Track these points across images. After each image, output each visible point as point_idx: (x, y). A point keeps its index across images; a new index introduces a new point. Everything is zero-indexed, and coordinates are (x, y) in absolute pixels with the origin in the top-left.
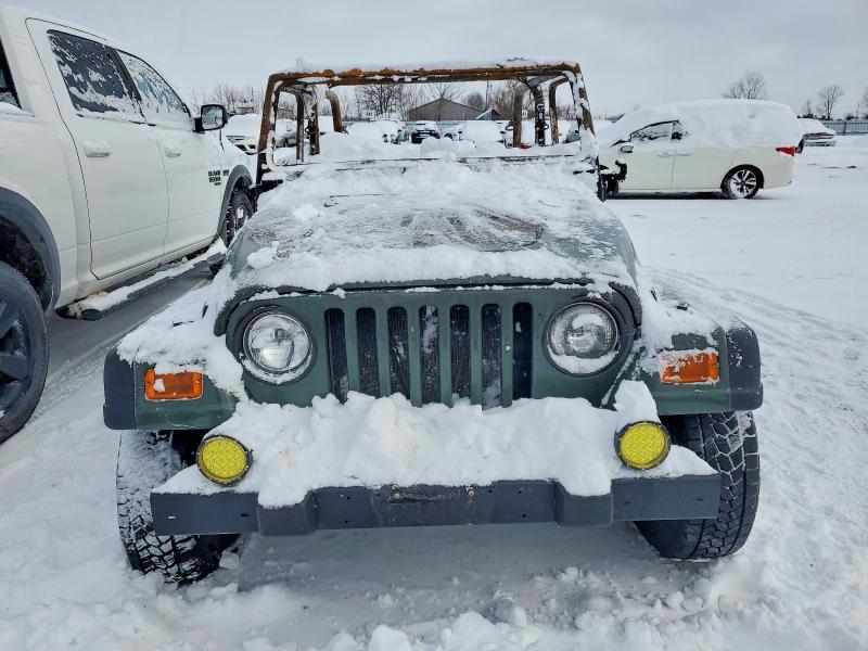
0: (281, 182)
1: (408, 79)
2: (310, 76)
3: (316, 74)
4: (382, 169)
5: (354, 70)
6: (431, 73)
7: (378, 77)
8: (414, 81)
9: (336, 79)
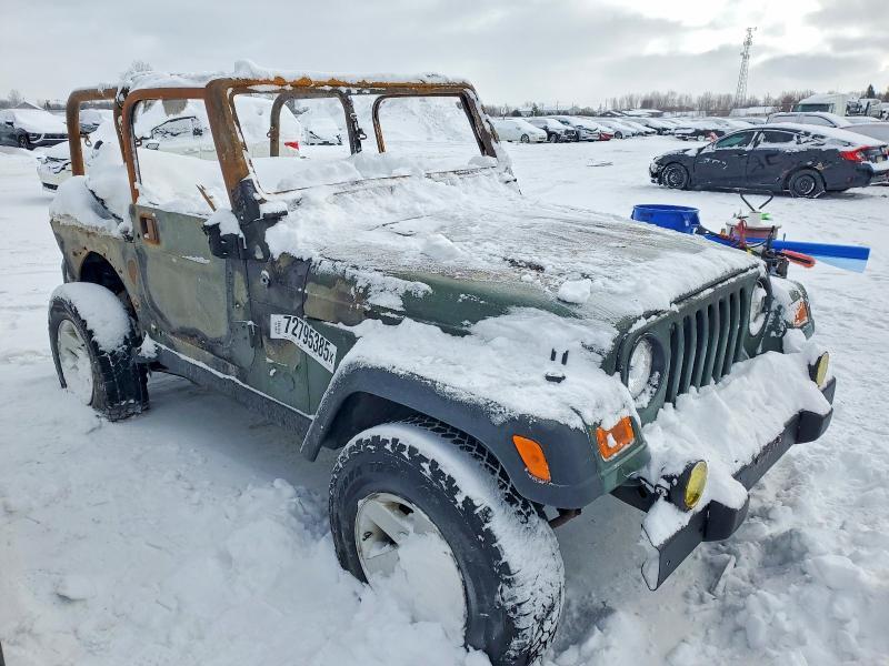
0: (285, 213)
1: (354, 91)
2: (261, 83)
3: (267, 82)
4: (374, 190)
5: (304, 78)
6: (373, 85)
7: (328, 88)
8: (360, 93)
9: (289, 88)
